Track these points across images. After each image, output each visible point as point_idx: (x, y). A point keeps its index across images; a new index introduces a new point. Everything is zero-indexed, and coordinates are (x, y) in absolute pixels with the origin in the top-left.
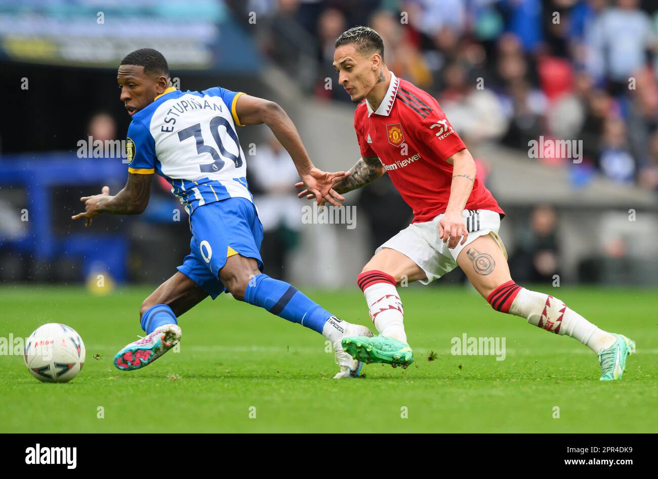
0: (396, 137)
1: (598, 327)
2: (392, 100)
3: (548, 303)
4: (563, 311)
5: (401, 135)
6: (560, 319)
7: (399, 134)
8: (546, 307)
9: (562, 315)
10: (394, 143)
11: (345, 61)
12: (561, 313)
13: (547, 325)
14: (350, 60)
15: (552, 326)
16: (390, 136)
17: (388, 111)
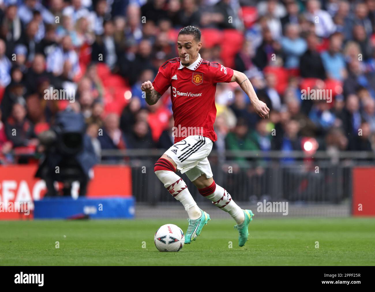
0: (198, 80)
1: (197, 204)
2: (198, 64)
3: (178, 182)
4: (183, 189)
5: (201, 79)
6: (179, 191)
7: (200, 79)
8: (175, 183)
9: (181, 190)
10: (195, 83)
11: (188, 43)
12: (181, 189)
13: (171, 191)
14: (191, 43)
15: (173, 192)
16: (194, 79)
17: (195, 69)
